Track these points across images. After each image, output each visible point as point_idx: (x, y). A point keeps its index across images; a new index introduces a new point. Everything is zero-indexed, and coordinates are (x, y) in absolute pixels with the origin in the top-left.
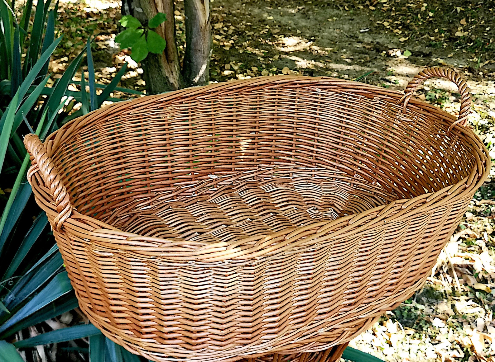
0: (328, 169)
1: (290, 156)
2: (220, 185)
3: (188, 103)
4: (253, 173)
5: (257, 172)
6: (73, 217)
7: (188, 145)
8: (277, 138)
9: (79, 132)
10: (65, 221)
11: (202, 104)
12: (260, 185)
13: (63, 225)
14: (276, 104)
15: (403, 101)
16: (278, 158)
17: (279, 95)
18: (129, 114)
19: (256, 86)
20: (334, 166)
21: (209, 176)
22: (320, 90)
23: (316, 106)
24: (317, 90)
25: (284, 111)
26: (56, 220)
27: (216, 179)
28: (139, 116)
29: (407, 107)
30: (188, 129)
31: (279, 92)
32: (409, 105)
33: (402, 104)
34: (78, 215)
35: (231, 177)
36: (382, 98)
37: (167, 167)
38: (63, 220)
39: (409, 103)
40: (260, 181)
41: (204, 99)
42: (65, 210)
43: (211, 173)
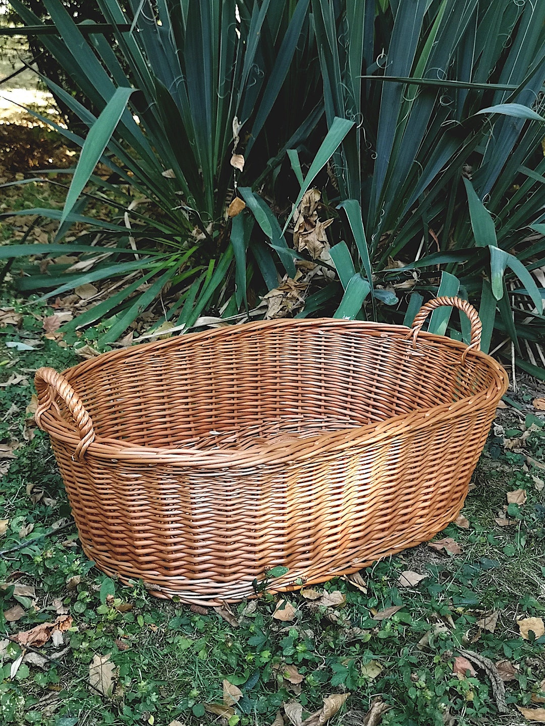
0: (339, 419)
1: (297, 407)
2: (223, 443)
3: (185, 350)
4: (258, 428)
5: (262, 426)
6: (96, 441)
7: (187, 397)
8: (281, 387)
9: (75, 381)
10: (89, 446)
11: (199, 351)
12: (267, 441)
13: (87, 450)
14: (277, 350)
15: (412, 336)
16: (284, 411)
17: (279, 340)
18: (124, 363)
19: (255, 331)
20: (345, 415)
21: (211, 432)
22: (322, 333)
23: (320, 350)
24: (320, 332)
25: (286, 357)
26: (78, 446)
27: (219, 436)
28: (134, 365)
29: (417, 341)
30: (186, 379)
31: (279, 336)
32: (419, 339)
33: (412, 338)
34: (99, 439)
35: (235, 433)
36: (389, 336)
37: (165, 423)
38: (87, 444)
39: (418, 337)
40: (265, 437)
41: (201, 345)
42: (89, 434)
43: (212, 430)
